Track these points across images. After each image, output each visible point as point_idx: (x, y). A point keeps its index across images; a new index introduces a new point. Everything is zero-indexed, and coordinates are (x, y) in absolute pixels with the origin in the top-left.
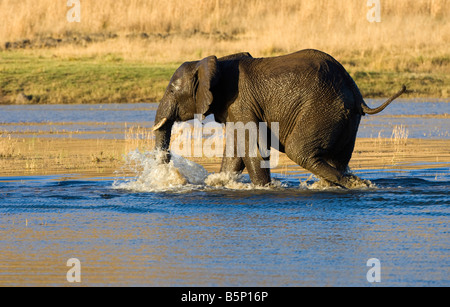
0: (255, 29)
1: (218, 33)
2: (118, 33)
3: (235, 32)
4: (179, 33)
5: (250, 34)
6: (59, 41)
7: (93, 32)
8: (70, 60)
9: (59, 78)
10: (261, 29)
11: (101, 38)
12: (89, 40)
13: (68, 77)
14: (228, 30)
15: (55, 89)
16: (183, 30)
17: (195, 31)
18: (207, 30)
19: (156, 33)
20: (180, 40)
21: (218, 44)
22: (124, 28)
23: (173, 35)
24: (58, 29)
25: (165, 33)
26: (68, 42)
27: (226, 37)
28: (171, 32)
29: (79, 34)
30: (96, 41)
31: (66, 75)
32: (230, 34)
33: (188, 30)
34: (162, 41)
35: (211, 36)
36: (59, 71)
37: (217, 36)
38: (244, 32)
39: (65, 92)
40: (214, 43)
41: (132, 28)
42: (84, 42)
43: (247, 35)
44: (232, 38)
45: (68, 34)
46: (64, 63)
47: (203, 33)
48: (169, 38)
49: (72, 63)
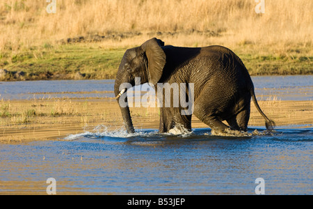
0: (233, 29)
1: (208, 31)
2: (142, 32)
3: (220, 31)
4: (182, 32)
5: (230, 32)
6: (103, 37)
7: (125, 31)
8: (110, 50)
9: (103, 62)
10: (237, 28)
11: (130, 35)
12: (122, 36)
13: (109, 62)
14: (215, 30)
15: (101, 69)
16: (185, 29)
17: (193, 30)
18: (201, 29)
19: (167, 32)
20: (183, 36)
21: (208, 39)
22: (146, 29)
23: (178, 33)
24: (102, 29)
25: (173, 32)
26: (109, 38)
27: (213, 34)
28: (177, 31)
29: (116, 33)
30: (127, 37)
31: (108, 60)
32: (216, 32)
33: (188, 30)
34: (171, 37)
35: (204, 33)
36: (103, 57)
37: (208, 33)
38: (225, 30)
39: (107, 71)
40: (206, 38)
41: (151, 29)
42: (120, 38)
43: (228, 32)
44: (217, 35)
45: (108, 33)
46: (106, 52)
47: (198, 32)
48: (176, 35)
49: (111, 52)
